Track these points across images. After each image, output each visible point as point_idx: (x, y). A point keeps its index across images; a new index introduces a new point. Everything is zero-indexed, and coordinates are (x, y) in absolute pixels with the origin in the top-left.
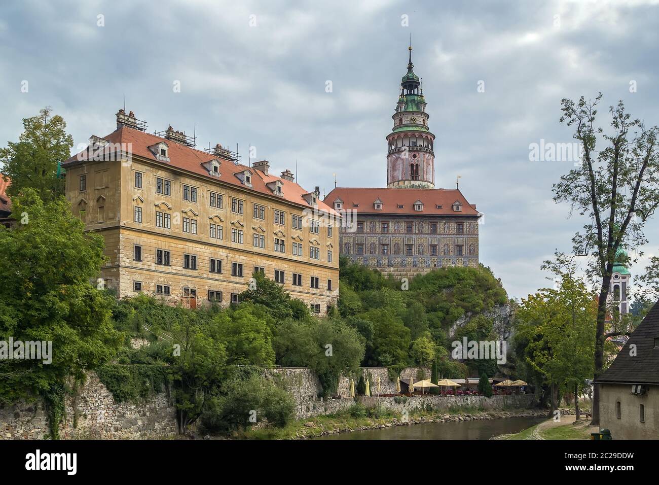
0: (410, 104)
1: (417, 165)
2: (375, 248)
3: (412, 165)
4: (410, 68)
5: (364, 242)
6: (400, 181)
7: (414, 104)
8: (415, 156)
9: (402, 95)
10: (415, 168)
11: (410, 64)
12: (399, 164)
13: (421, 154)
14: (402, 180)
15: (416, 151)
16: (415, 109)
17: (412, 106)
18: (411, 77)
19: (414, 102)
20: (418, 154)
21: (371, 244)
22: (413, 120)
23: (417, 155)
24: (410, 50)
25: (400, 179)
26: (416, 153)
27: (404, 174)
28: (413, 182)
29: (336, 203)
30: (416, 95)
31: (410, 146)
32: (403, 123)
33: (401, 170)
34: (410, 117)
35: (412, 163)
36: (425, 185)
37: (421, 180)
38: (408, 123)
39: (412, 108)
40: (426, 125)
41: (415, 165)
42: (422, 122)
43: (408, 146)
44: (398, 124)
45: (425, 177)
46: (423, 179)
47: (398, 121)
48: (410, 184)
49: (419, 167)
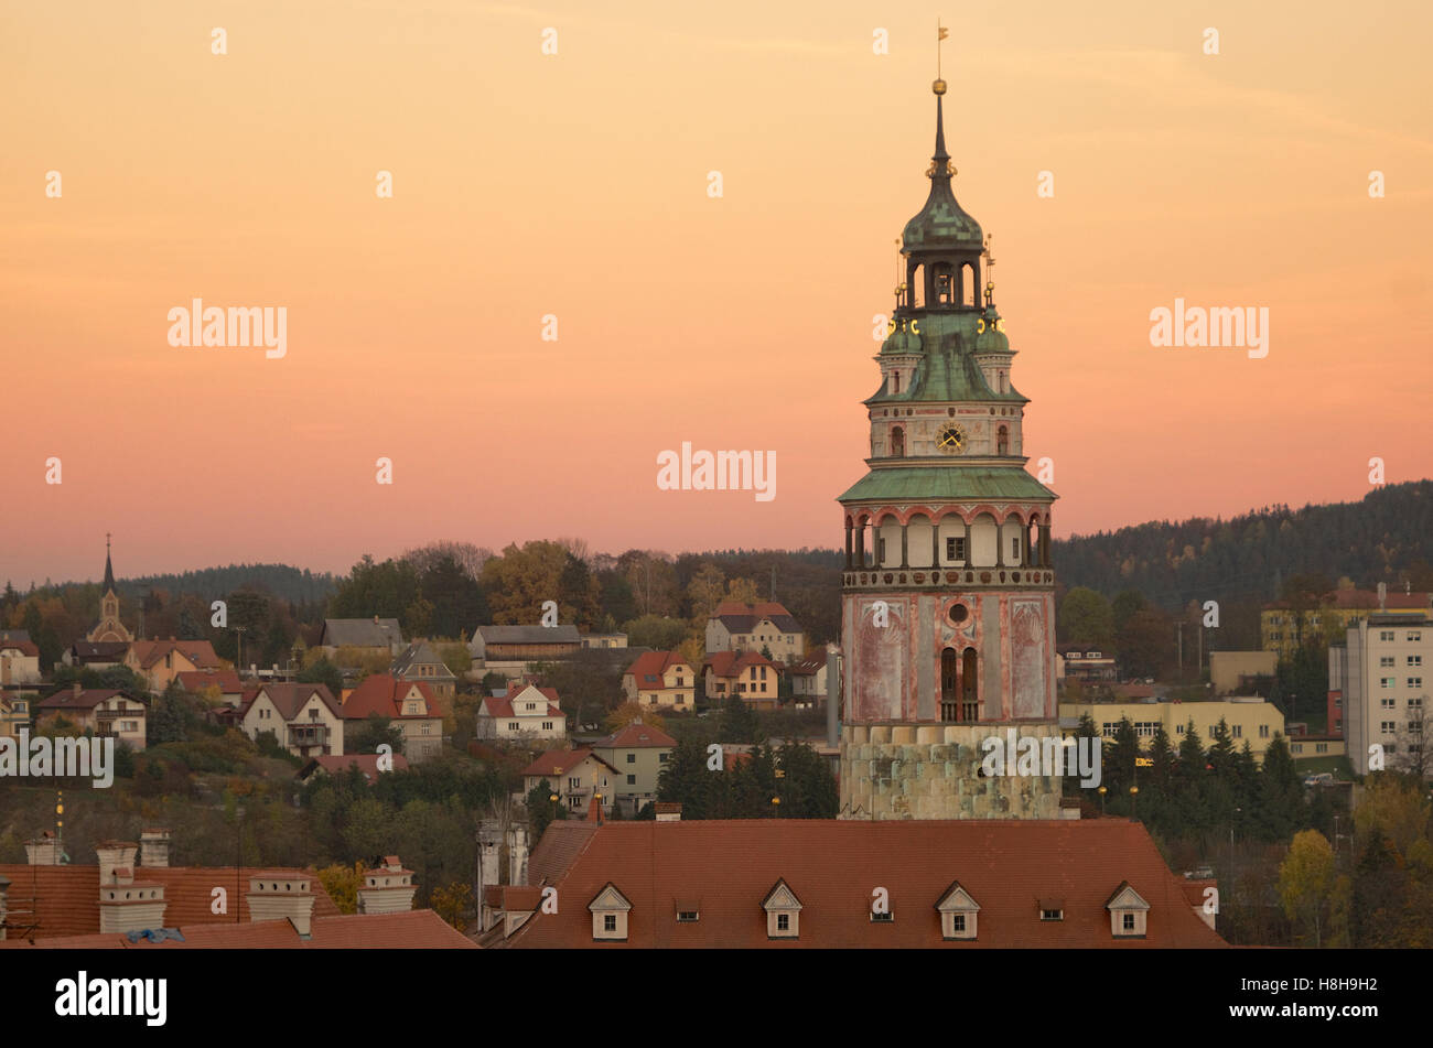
0: (938, 360)
1: (971, 654)
3: (948, 656)
4: (941, 175)
6: (895, 723)
7: (956, 360)
8: (959, 613)
9: (904, 313)
10: (960, 669)
11: (941, 159)
12: (892, 646)
13: (991, 600)
14: (903, 722)
15: (967, 589)
16: (960, 382)
17: (948, 367)
18: (943, 232)
19: (958, 351)
20: (978, 600)
22: (952, 435)
23: (970, 607)
24: (939, 93)
25: (897, 713)
26: (967, 599)
27: (913, 694)
28: (952, 734)
30: (967, 311)
31: (937, 564)
32: (909, 453)
33: (899, 673)
34: (941, 421)
35: (949, 644)
37: (989, 722)
38: (932, 452)
39: (948, 380)
40: (1012, 451)
41: (960, 652)
42: (994, 441)
43: (930, 563)
44: (885, 451)
45: (1008, 705)
46: (998, 716)
47: (887, 439)
48: (941, 740)
49: (980, 663)
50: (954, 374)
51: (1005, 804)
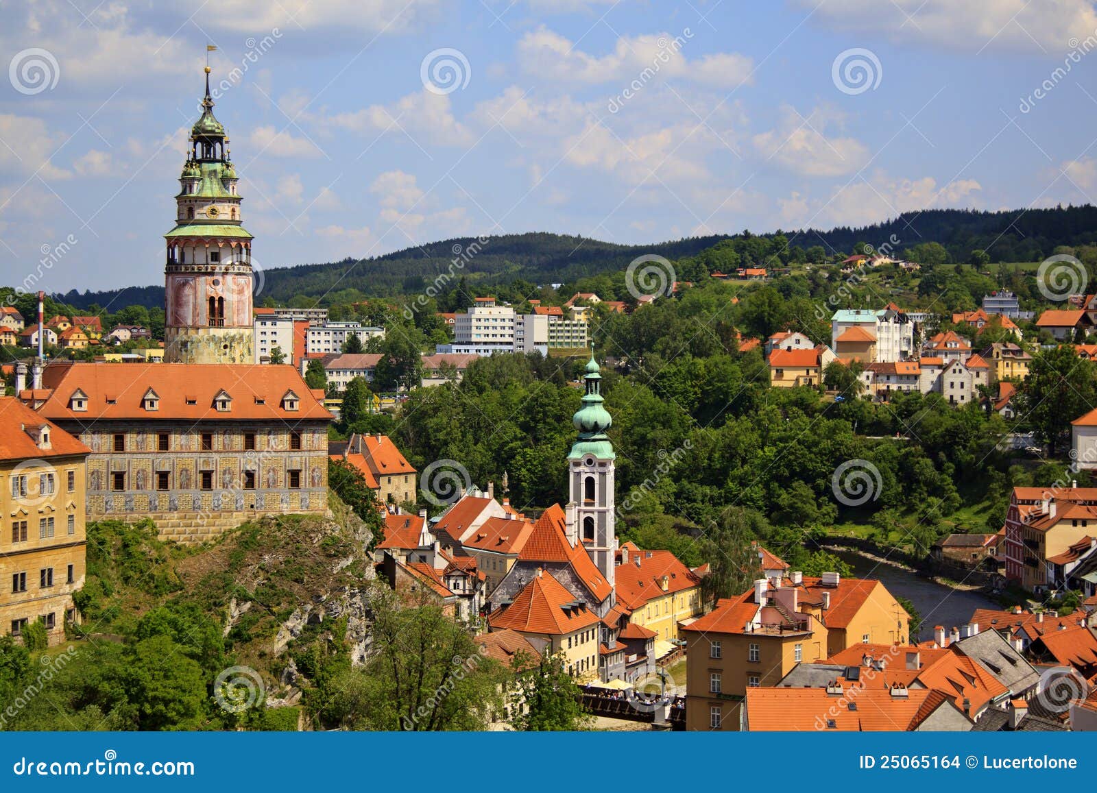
0: (207, 180)
1: (221, 299)
2: (145, 479)
3: (212, 300)
4: (208, 106)
5: (126, 469)
6: (189, 327)
7: (214, 180)
9: (193, 162)
10: (217, 305)
11: (208, 99)
12: (188, 295)
14: (193, 328)
16: (217, 190)
17: (211, 182)
18: (210, 128)
19: (216, 177)
21: (138, 472)
22: (213, 212)
23: (221, 280)
24: (207, 72)
25: (190, 324)
27: (197, 315)
28: (214, 332)
29: (75, 400)
30: (218, 160)
31: (207, 264)
32: (196, 219)
33: (191, 308)
34: (208, 205)
35: (212, 295)
36: (235, 336)
37: (229, 327)
38: (205, 217)
39: (212, 189)
40: (237, 218)
41: (217, 298)
42: (230, 214)
43: (205, 262)
44: (185, 216)
45: (235, 320)
46: (231, 324)
47: (186, 211)
48: (209, 334)
49: (224, 303)
50: (214, 186)
51: (234, 360)
